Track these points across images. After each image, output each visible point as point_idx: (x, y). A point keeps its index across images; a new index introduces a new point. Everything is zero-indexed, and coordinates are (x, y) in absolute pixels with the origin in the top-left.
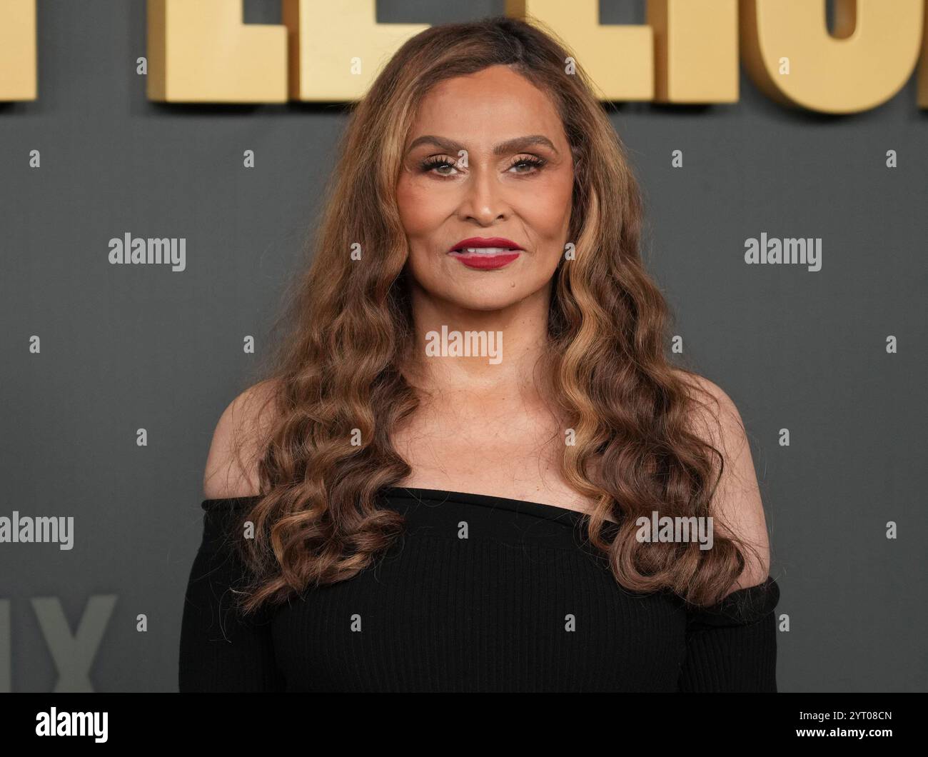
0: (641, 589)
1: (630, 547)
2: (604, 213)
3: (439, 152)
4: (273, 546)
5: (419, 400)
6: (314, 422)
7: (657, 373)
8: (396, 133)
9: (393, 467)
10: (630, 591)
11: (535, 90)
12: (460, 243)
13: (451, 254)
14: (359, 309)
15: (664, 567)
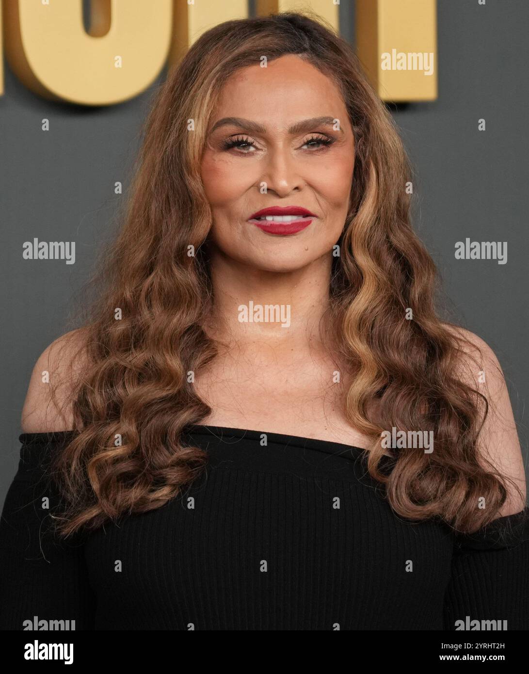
0: (414, 517)
1: (405, 480)
2: (382, 186)
3: (241, 132)
4: (90, 476)
5: (216, 350)
6: (125, 368)
7: (429, 326)
8: (201, 115)
9: (196, 408)
10: (404, 518)
11: (321, 76)
12: (260, 212)
13: (250, 221)
14: (169, 271)
15: (435, 497)
